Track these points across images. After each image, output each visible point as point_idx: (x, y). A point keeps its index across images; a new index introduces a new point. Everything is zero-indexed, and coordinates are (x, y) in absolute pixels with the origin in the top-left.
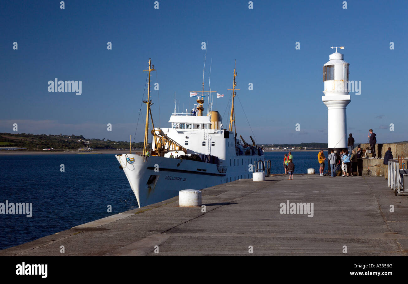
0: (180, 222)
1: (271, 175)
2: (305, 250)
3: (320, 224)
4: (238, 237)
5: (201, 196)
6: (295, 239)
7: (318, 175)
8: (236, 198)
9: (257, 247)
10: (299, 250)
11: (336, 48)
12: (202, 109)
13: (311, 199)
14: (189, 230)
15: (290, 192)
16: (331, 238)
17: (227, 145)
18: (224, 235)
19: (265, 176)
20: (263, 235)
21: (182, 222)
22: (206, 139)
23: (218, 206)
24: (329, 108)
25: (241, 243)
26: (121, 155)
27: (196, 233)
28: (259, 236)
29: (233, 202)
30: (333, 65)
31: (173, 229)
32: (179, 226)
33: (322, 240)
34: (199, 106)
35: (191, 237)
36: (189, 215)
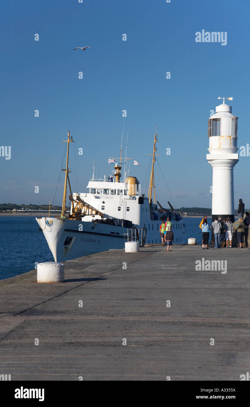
0: (37, 302)
1: (146, 245)
2: (184, 336)
3: (202, 306)
4: (106, 320)
5: (64, 270)
6: (173, 323)
7: (200, 246)
8: (105, 272)
9: (129, 333)
10: (178, 336)
11: (224, 98)
12: (119, 175)
13: (192, 274)
14: (47, 312)
15: (168, 266)
16: (214, 323)
17: (142, 211)
18: (90, 318)
19: (139, 246)
20: (136, 318)
21: (40, 301)
22: (121, 204)
23: (83, 282)
24: (214, 168)
25: (110, 327)
26: (41, 218)
27: (56, 315)
28: (131, 320)
29: (102, 278)
30: (220, 118)
31: (28, 310)
32: (36, 307)
33: (203, 325)
34: (116, 173)
35: (50, 320)
36: (48, 293)
